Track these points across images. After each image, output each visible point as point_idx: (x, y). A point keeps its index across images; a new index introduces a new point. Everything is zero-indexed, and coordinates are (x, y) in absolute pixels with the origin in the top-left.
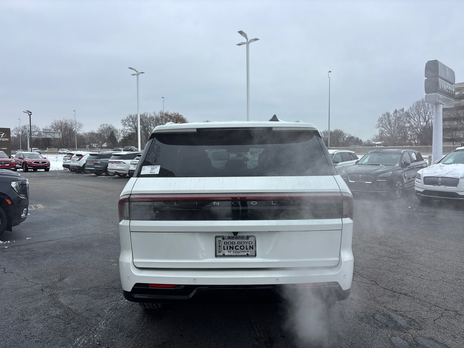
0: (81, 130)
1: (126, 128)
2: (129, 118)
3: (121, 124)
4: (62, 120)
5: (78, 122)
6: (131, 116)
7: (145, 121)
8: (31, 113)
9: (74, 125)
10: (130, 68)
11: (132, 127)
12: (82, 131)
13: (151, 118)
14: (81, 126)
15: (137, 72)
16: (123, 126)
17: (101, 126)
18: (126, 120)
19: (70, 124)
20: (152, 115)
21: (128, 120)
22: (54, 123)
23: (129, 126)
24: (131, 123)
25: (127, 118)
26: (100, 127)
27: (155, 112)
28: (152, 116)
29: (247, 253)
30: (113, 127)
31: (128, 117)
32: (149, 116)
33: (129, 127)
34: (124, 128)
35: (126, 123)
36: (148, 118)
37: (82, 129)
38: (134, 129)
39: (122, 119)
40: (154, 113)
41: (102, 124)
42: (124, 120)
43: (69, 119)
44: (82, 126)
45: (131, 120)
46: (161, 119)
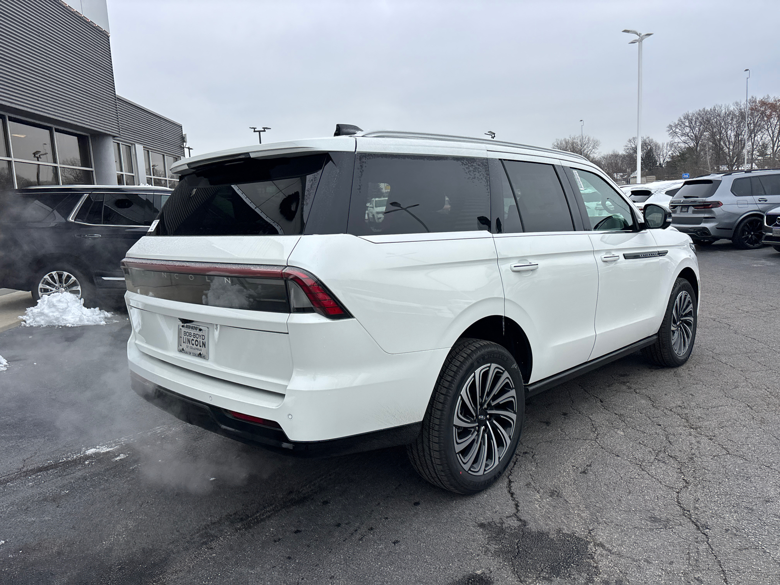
0: (596, 151)
1: (677, 140)
2: (683, 120)
3: (668, 133)
4: (568, 138)
5: (591, 139)
6: (688, 116)
7: (716, 122)
8: (494, 134)
9: (585, 145)
10: (625, 31)
11: (688, 136)
12: (598, 153)
13: (728, 115)
14: (596, 144)
15: (639, 35)
16: (671, 137)
17: (630, 141)
18: (676, 126)
19: (579, 143)
20: (732, 108)
21: (681, 124)
22: (556, 144)
23: (682, 136)
24: (688, 130)
25: (680, 120)
26: (628, 142)
27: (738, 101)
28: (731, 111)
29: (200, 352)
30: (652, 140)
31: (682, 118)
32: (723, 111)
33: (683, 138)
34: (672, 140)
35: (677, 130)
36: (722, 115)
37: (597, 149)
38: (692, 139)
39: (668, 125)
40: (737, 103)
41: (631, 138)
42: (673, 125)
43: (577, 136)
44: (599, 145)
45: (687, 124)
46: (752, 114)
